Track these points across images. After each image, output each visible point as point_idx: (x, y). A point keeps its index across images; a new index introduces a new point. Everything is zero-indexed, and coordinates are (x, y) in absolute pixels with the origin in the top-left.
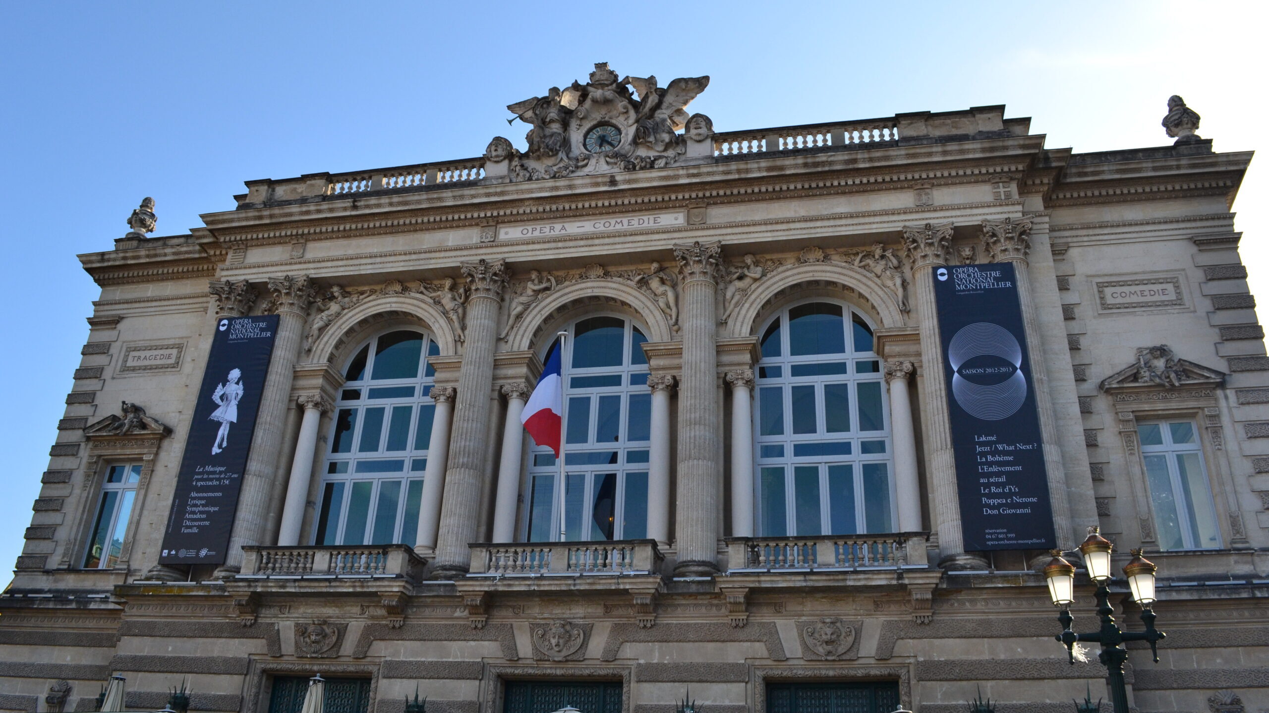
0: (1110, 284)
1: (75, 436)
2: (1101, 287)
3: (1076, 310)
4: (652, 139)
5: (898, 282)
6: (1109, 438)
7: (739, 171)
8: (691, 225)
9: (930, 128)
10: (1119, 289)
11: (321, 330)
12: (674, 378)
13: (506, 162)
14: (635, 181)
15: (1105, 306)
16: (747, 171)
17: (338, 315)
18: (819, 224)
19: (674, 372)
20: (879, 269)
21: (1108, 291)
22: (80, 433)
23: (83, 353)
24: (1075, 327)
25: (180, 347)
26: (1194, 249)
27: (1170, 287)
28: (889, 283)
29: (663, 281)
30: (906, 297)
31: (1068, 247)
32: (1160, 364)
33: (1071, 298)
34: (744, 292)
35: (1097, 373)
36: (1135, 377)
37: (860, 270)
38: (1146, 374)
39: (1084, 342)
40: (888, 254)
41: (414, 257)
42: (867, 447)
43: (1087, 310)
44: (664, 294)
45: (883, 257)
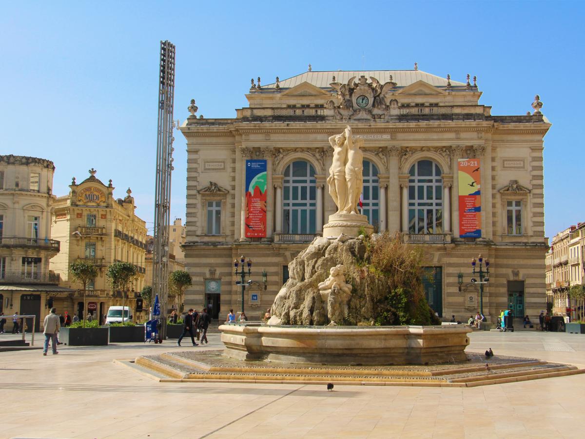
0: (506, 160)
1: (194, 192)
2: (504, 161)
3: (496, 168)
4: (380, 107)
5: (449, 159)
6: (499, 205)
7: (407, 125)
8: (392, 139)
9: (462, 110)
10: (509, 162)
11: (278, 163)
12: (387, 185)
13: (333, 110)
14: (377, 125)
15: (504, 167)
16: (410, 125)
17: (283, 158)
18: (428, 142)
19: (387, 183)
20: (444, 154)
21: (505, 162)
22: (195, 191)
23: (188, 163)
24: (495, 173)
25: (224, 162)
26: (531, 151)
27: (522, 162)
28: (446, 159)
29: (383, 155)
30: (451, 164)
31: (497, 147)
32: (515, 186)
33: (495, 164)
34: (407, 159)
35: (498, 187)
36: (508, 190)
37: (439, 155)
38: (510, 189)
39: (497, 178)
40: (447, 151)
41: (307, 143)
42: (437, 204)
43: (498, 168)
44: (383, 158)
45: (445, 151)
